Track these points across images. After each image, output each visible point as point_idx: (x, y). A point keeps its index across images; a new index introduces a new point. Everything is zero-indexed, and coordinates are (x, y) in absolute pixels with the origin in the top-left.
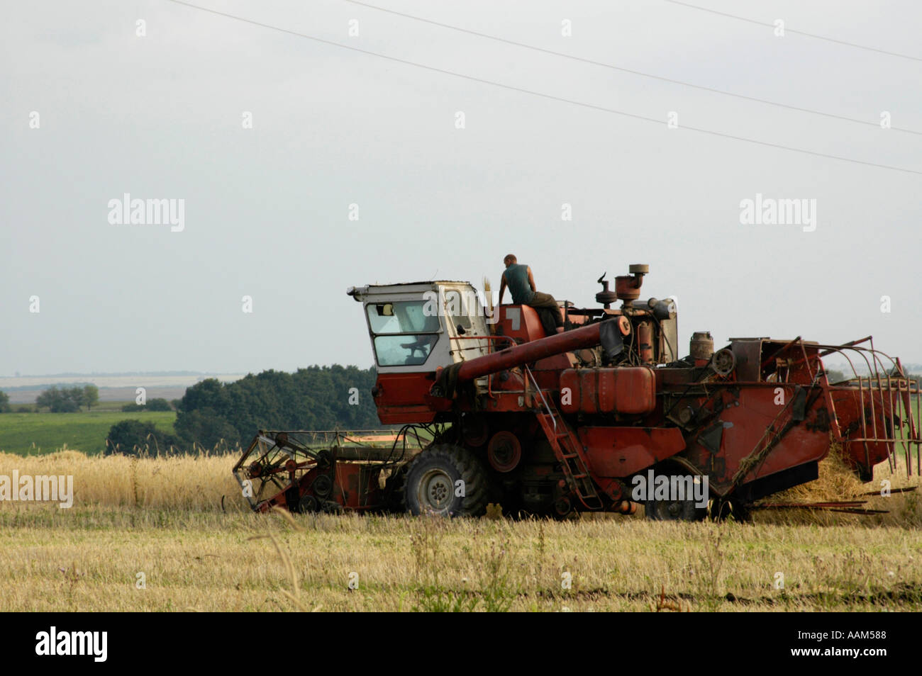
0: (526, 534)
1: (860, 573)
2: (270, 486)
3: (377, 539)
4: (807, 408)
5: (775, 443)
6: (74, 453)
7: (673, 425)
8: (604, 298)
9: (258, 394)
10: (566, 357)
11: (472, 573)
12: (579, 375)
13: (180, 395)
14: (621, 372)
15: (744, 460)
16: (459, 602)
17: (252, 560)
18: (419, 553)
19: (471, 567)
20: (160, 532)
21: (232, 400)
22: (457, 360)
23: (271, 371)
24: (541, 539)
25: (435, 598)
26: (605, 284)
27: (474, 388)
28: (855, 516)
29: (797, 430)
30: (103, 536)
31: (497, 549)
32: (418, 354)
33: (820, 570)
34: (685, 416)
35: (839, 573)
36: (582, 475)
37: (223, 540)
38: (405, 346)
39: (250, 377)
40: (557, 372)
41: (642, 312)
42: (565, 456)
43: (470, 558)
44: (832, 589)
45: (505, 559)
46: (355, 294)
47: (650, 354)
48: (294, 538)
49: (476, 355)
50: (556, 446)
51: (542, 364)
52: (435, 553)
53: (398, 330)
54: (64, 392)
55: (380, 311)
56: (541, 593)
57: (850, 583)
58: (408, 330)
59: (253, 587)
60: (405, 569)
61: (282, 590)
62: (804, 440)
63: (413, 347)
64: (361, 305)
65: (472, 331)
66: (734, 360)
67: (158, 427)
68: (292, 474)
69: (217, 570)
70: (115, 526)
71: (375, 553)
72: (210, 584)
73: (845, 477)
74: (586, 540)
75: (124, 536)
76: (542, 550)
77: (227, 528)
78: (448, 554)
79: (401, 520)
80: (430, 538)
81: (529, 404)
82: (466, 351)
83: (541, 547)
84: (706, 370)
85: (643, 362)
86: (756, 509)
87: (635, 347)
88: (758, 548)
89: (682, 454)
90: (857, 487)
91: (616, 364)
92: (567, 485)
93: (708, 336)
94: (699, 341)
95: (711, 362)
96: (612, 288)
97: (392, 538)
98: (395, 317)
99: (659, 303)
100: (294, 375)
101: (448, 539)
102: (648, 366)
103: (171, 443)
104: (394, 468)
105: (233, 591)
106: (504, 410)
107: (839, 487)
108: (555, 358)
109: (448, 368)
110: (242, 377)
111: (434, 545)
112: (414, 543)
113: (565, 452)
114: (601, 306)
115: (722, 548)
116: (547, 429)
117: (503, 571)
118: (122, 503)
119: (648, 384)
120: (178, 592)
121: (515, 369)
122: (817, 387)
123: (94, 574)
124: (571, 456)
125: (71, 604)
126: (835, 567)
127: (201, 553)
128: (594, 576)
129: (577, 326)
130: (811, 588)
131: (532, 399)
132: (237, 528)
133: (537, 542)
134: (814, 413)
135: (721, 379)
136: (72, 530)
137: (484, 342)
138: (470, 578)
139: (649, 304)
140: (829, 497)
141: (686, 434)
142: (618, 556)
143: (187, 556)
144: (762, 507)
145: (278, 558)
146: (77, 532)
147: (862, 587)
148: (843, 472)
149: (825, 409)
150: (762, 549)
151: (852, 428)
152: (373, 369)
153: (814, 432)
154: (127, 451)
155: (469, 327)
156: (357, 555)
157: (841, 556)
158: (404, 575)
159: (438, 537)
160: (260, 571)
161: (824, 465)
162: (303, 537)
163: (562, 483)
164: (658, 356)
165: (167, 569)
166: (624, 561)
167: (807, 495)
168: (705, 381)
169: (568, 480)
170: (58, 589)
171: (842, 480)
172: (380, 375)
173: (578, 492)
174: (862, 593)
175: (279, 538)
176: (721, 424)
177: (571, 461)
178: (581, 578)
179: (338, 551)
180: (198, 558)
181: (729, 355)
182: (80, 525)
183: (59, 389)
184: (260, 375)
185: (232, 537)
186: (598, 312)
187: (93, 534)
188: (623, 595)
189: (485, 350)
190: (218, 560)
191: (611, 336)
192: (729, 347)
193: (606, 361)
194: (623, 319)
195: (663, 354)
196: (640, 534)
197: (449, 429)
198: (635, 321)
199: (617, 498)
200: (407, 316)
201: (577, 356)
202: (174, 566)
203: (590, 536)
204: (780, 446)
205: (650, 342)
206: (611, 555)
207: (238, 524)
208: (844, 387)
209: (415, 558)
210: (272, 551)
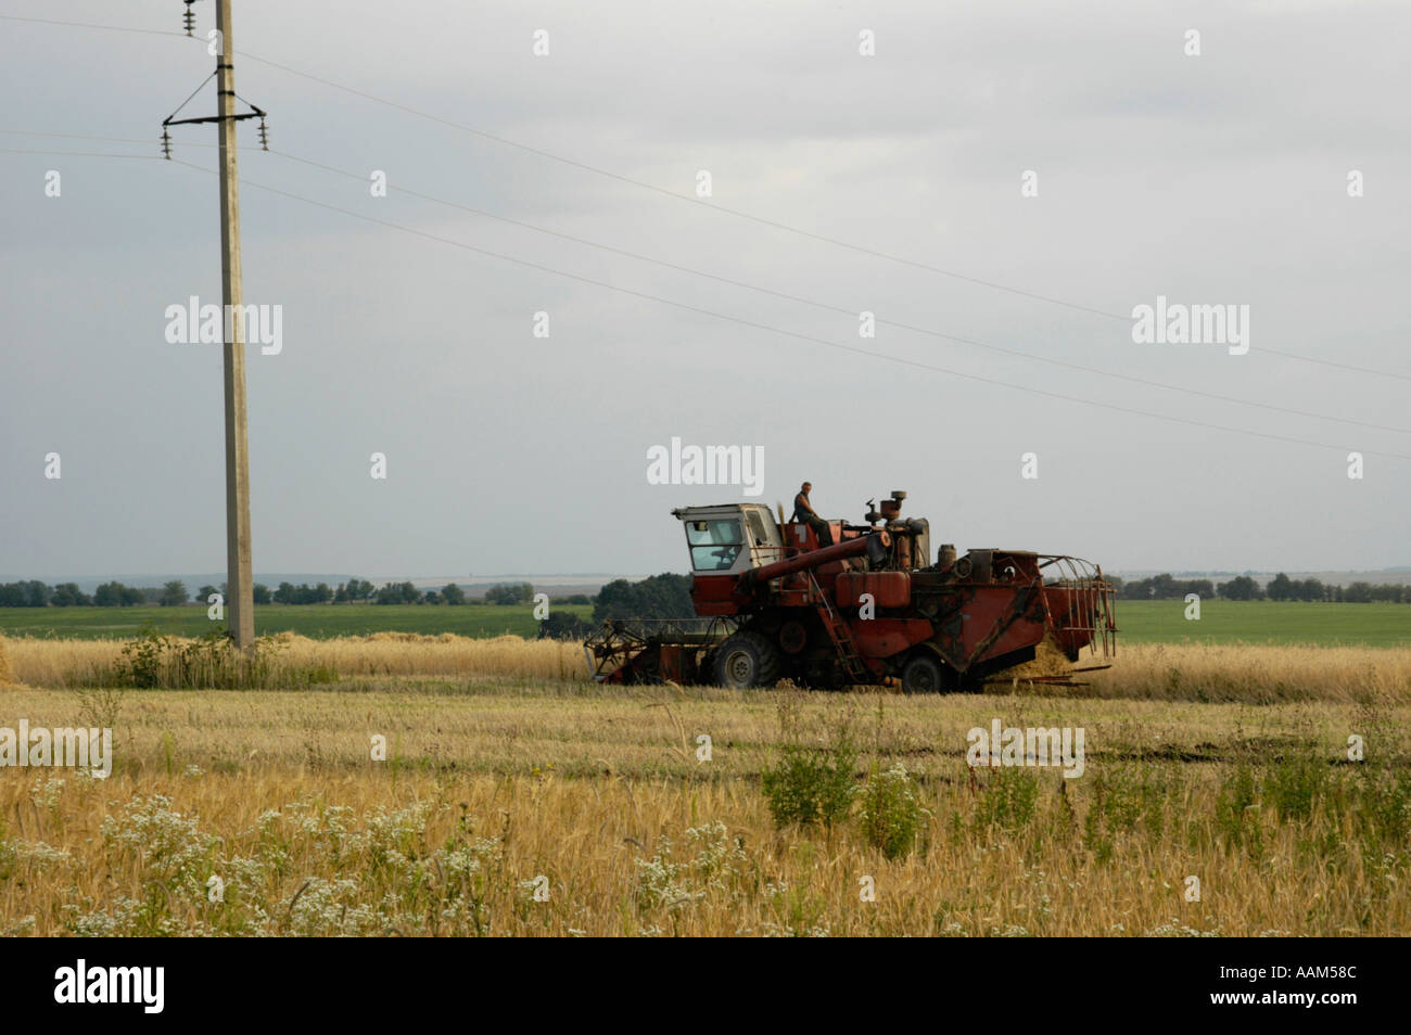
0: (869, 705)
1: (1133, 737)
2: (608, 665)
3: (751, 707)
4: (1026, 605)
5: (1001, 632)
6: (513, 637)
7: (923, 617)
8: (871, 517)
9: (658, 592)
10: (841, 564)
11: (825, 734)
12: (851, 577)
13: (597, 592)
14: (884, 575)
15: (978, 644)
16: (815, 758)
17: (652, 723)
18: (783, 719)
19: (825, 730)
20: (580, 700)
21: (637, 596)
22: (756, 565)
23: (669, 574)
24: (881, 708)
25: (796, 754)
26: (872, 507)
27: (768, 587)
28: (1064, 688)
29: (1020, 621)
30: (536, 703)
31: (845, 717)
32: (726, 560)
33: (1101, 734)
34: (933, 611)
35: (1117, 737)
36: (853, 656)
37: (629, 706)
38: (714, 554)
39: (651, 578)
40: (834, 575)
41: (901, 529)
42: (840, 641)
43: (824, 723)
44: (1111, 749)
45: (852, 724)
46: (677, 513)
47: (908, 561)
48: (686, 706)
49: (771, 561)
50: (832, 633)
51: (823, 569)
52: (796, 719)
53: (710, 542)
54: (507, 589)
55: (697, 528)
56: (881, 751)
57: (1125, 745)
58: (718, 542)
59: (653, 744)
60: (773, 733)
61: (675, 747)
62: (1025, 628)
63: (721, 554)
64: (681, 523)
65: (768, 543)
66: (971, 567)
67: (580, 617)
68: (627, 655)
69: (624, 730)
70: (545, 695)
71: (749, 718)
72: (619, 741)
73: (1057, 657)
74: (916, 709)
75: (552, 702)
76: (881, 718)
77: (633, 697)
78: (807, 720)
79: (770, 692)
80: (792, 707)
81: (811, 600)
82: (762, 557)
83: (881, 715)
84: (949, 574)
85: (901, 567)
86: (987, 682)
87: (896, 555)
88: (1053, 717)
89: (930, 640)
90: (1065, 665)
91: (880, 570)
92: (841, 664)
93: (952, 547)
94: (945, 551)
95: (953, 567)
96: (878, 510)
97: (762, 706)
98: (708, 532)
99: (914, 522)
100: (686, 577)
101: (807, 708)
102: (905, 571)
103: (590, 630)
104: (707, 650)
105: (636, 747)
106: (792, 605)
107: (1052, 666)
108: (832, 564)
109: (749, 571)
110: (646, 578)
111: (795, 712)
112: (780, 711)
113: (840, 638)
114: (869, 524)
115: (1023, 717)
116: (825, 620)
117: (850, 733)
118: (551, 677)
119: (905, 585)
120: (593, 747)
121: (801, 573)
122: (1035, 588)
123: (529, 732)
124: (845, 641)
125: (510, 755)
126: (1114, 732)
127: (613, 717)
128: (923, 738)
129: (850, 539)
130: (1094, 748)
131: (814, 596)
132: (640, 697)
133: (878, 710)
134: (1032, 608)
135: (961, 580)
136: (512, 697)
137: (777, 552)
138: (824, 739)
139: (908, 523)
140: (1044, 673)
141: (933, 624)
142: (942, 722)
143: (601, 719)
144: (992, 681)
145: (670, 721)
146: (516, 700)
147: (1134, 748)
148: (1055, 654)
149: (1040, 605)
150: (1056, 717)
151: (1062, 619)
152: (691, 574)
153: (1032, 623)
154: (554, 636)
155: (766, 540)
156: (735, 720)
157: (1118, 723)
158: (772, 736)
159: (799, 706)
160: (658, 731)
161: (1040, 648)
162: (692, 705)
163: (837, 662)
164: (914, 562)
165: (586, 729)
166: (946, 726)
167: (1028, 671)
168: (949, 582)
169: (842, 659)
170: (500, 743)
171: (1055, 660)
172: (696, 577)
173: (849, 668)
174: (1134, 752)
175: (672, 706)
176: (960, 617)
177: (844, 645)
178: (912, 739)
179: (721, 716)
180: (610, 721)
181: (968, 563)
182: (518, 693)
183: (503, 586)
184: (660, 577)
185: (636, 704)
186: (867, 528)
187: (528, 700)
188: (945, 753)
189: (778, 559)
190: (625, 723)
191: (875, 546)
192: (967, 556)
193: (872, 567)
194: (885, 534)
195: (918, 562)
196: (959, 705)
197: (750, 621)
198: (895, 536)
199: (880, 674)
200: (718, 531)
201: (850, 563)
202: (591, 726)
203: (920, 706)
204: (1006, 634)
205: (907, 552)
206: (936, 722)
207: (642, 694)
208: (1054, 588)
209: (780, 723)
210: (666, 715)
